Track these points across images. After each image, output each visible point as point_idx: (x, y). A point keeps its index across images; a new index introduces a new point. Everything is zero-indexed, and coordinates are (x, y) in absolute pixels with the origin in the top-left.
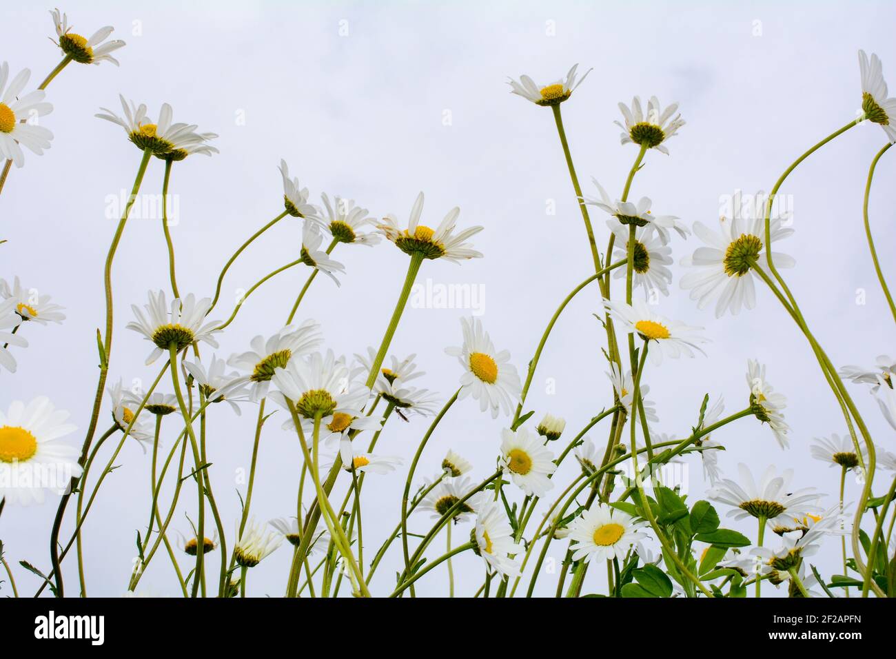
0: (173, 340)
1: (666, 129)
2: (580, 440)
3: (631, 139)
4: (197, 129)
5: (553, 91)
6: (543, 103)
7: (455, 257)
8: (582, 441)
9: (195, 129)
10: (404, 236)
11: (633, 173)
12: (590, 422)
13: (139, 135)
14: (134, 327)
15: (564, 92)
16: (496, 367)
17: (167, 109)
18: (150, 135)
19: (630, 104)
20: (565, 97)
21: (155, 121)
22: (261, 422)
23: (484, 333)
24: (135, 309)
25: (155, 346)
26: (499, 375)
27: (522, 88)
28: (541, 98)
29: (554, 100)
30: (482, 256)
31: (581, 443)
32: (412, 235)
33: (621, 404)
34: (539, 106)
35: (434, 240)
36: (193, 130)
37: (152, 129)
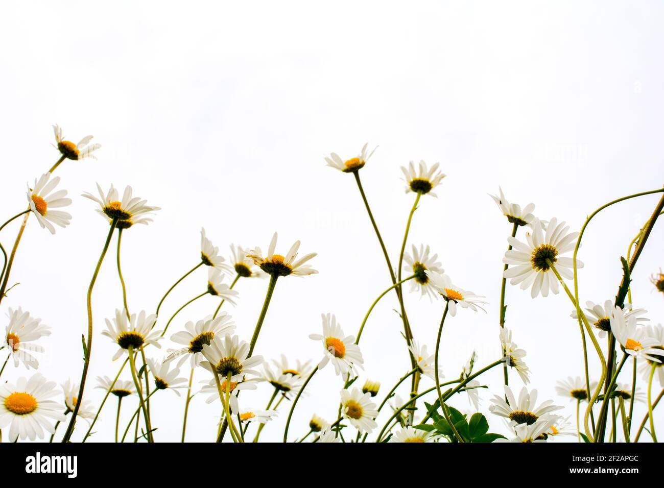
0: (130, 342)
1: (433, 181)
2: (393, 393)
3: (411, 190)
4: (147, 203)
5: (353, 163)
6: (347, 171)
7: (300, 274)
8: (394, 394)
9: (145, 203)
10: (265, 262)
11: (412, 212)
12: (399, 381)
13: (109, 209)
14: (105, 334)
15: (361, 162)
16: (344, 347)
17: (129, 190)
18: (116, 208)
19: (407, 167)
20: (361, 166)
21: (120, 199)
22: (189, 400)
23: (337, 324)
24: (107, 321)
25: (119, 347)
26: (346, 352)
27: (332, 162)
28: (345, 167)
29: (354, 168)
30: (317, 272)
31: (393, 395)
32: (270, 261)
33: (418, 366)
34: (345, 173)
35: (285, 263)
36: (144, 203)
37: (118, 205)
